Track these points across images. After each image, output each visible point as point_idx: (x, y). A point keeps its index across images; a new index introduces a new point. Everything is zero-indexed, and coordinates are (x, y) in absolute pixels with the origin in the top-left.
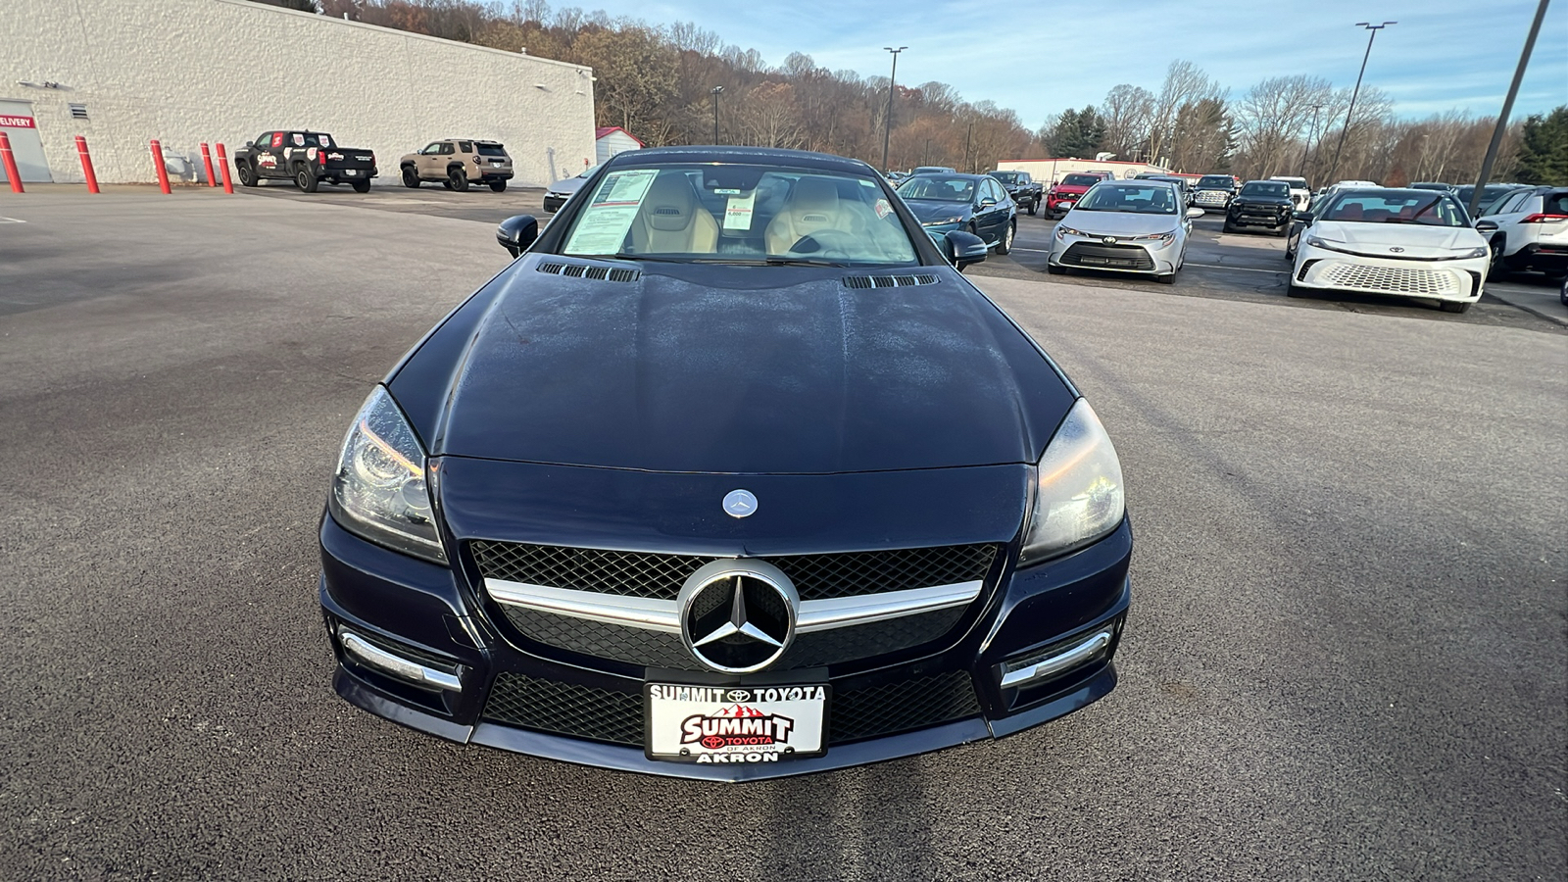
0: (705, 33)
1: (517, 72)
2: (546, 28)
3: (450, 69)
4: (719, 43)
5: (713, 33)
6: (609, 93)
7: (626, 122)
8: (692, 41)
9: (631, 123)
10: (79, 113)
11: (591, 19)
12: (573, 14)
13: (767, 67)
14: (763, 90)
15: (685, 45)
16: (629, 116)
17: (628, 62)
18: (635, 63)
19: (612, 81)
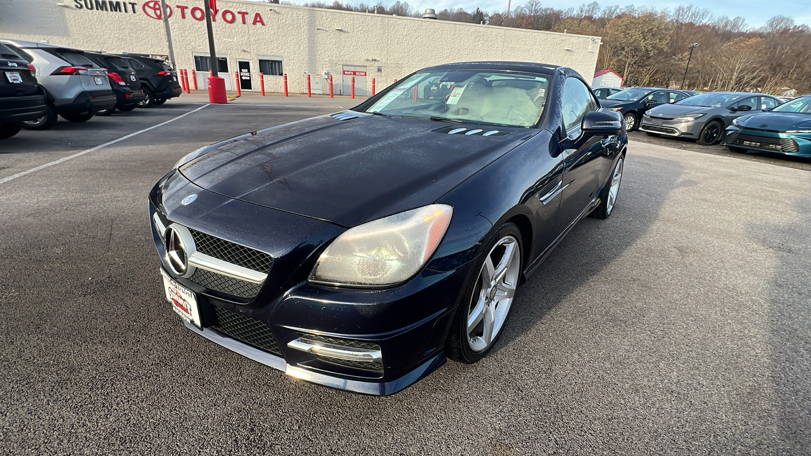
0: (699, 10)
1: (557, 42)
2: (595, 19)
3: (523, 43)
4: (709, 16)
5: (706, 9)
6: (620, 52)
7: (626, 68)
8: (688, 16)
9: (630, 68)
10: (379, 70)
11: (624, 11)
12: (613, 9)
13: (748, 28)
14: (736, 43)
15: (682, 19)
16: (629, 64)
17: (637, 33)
18: (642, 33)
19: (624, 45)
